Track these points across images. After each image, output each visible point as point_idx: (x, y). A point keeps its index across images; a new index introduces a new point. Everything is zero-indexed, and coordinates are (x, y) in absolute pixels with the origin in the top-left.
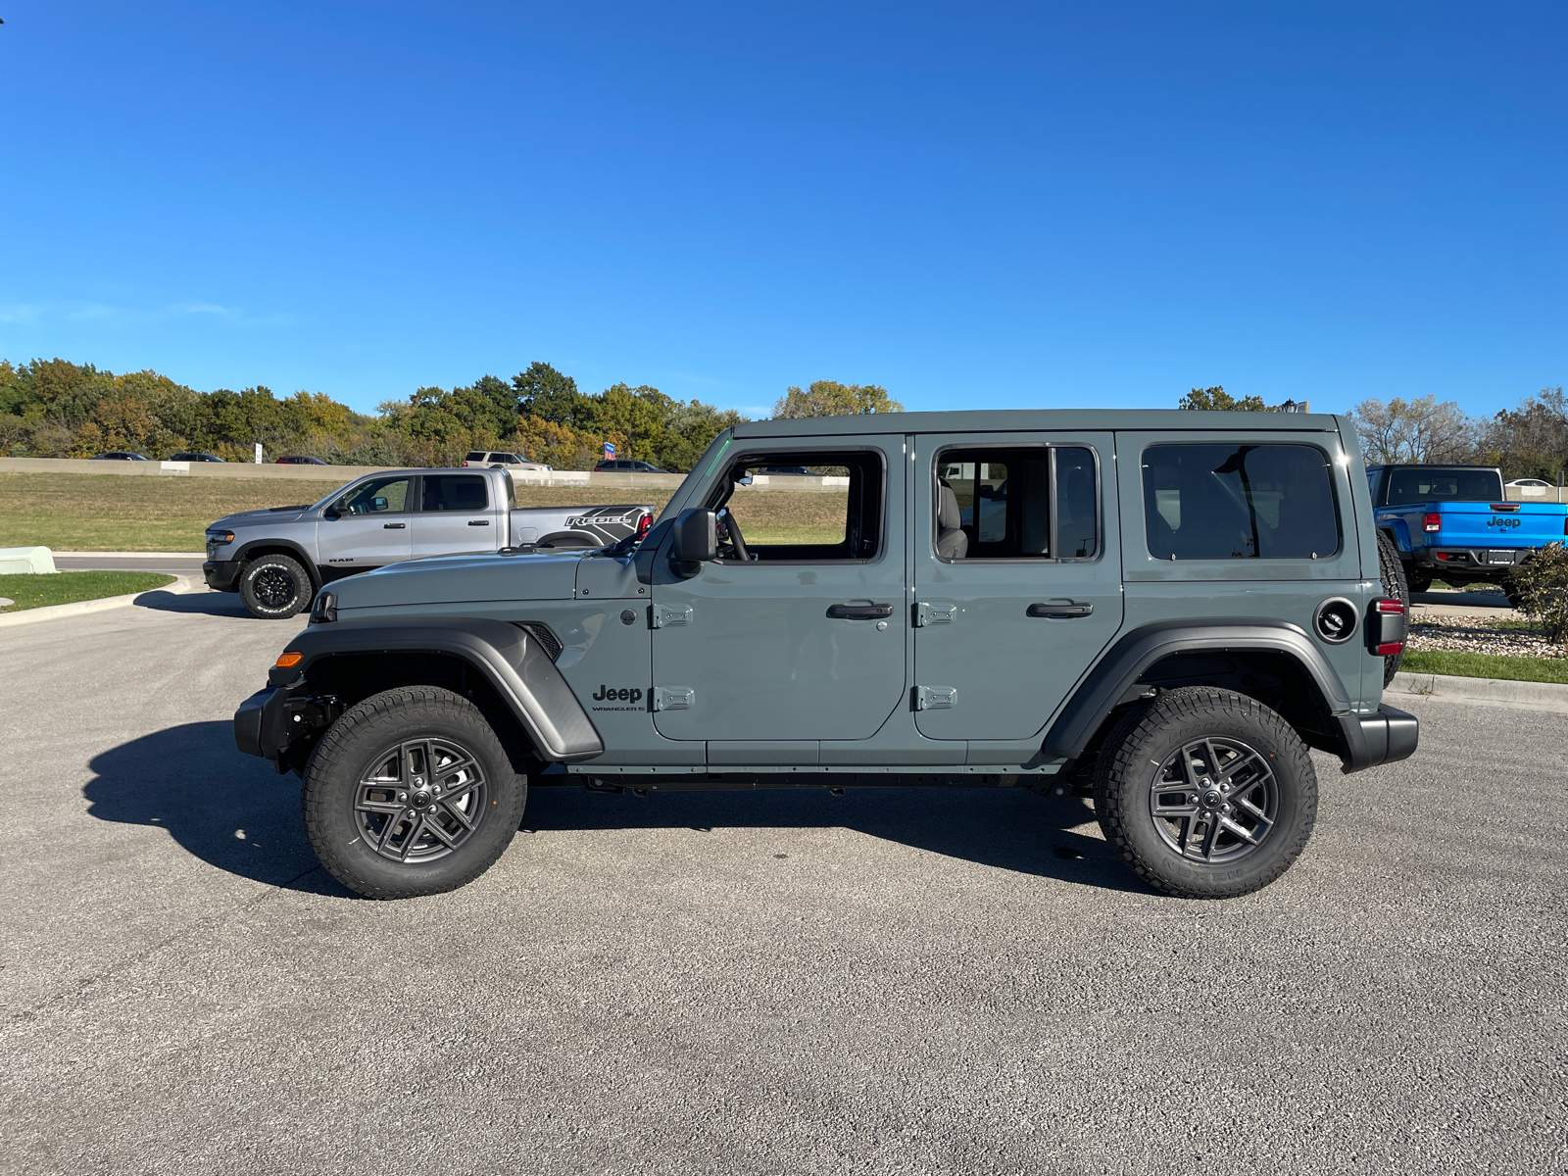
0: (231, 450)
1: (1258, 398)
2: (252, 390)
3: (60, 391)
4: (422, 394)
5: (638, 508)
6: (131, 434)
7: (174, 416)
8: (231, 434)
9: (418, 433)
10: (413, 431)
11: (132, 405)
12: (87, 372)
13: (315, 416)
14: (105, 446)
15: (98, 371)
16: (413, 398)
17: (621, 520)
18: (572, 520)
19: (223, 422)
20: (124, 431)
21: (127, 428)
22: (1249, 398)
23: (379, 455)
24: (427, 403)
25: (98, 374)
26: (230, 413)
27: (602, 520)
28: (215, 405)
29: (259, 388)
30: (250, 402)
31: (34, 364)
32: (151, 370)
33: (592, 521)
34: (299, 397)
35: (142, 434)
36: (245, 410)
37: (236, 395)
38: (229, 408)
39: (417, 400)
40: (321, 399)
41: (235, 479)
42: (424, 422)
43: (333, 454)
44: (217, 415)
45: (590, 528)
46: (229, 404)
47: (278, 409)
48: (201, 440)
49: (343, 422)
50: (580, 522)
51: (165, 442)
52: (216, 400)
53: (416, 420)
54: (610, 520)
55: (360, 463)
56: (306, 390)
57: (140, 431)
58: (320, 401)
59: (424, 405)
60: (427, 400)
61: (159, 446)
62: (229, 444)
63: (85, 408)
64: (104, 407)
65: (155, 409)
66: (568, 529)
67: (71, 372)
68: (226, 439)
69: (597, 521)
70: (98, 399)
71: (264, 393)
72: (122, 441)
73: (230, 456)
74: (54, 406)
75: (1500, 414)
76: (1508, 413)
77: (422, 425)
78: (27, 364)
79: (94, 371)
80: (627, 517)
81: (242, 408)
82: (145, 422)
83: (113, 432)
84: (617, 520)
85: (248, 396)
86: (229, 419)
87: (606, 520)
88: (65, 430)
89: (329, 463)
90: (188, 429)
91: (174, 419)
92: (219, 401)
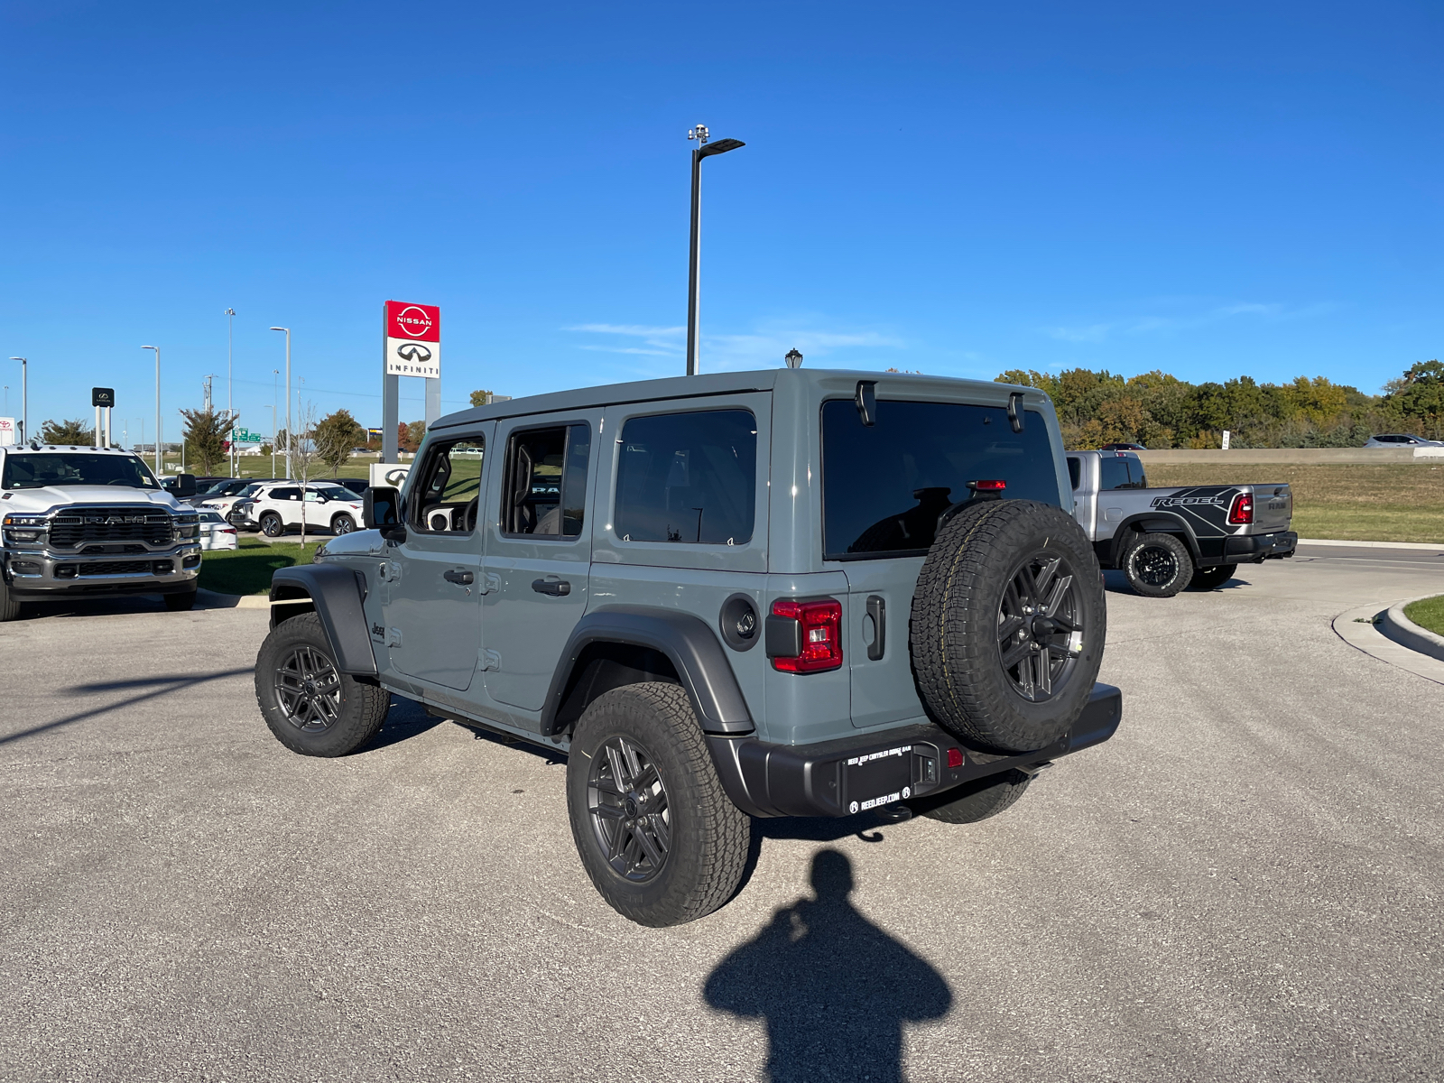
0: (1210, 437)
2: (1236, 382)
3: (1078, 395)
4: (1419, 368)
5: (1233, 488)
6: (1125, 427)
7: (1163, 410)
8: (1212, 423)
9: (1408, 411)
10: (1404, 409)
11: (1128, 403)
12: (1102, 378)
13: (1312, 400)
14: (1104, 440)
15: (1111, 376)
16: (1407, 374)
17: (1212, 501)
18: (1158, 501)
19: (1206, 412)
20: (1119, 425)
21: (1123, 423)
23: (1356, 436)
24: (1424, 378)
25: (1111, 379)
26: (1212, 404)
27: (1190, 501)
28: (1200, 397)
29: (1242, 379)
30: (1232, 392)
31: (1063, 374)
32: (1158, 371)
33: (1180, 502)
34: (1297, 382)
35: (1134, 427)
36: (1227, 400)
37: (1220, 386)
38: (1212, 399)
39: (1411, 376)
40: (1320, 383)
41: (1163, 465)
42: (1417, 399)
43: (1307, 437)
44: (1201, 407)
45: (1177, 509)
46: (1212, 395)
47: (1260, 396)
48: (1185, 430)
49: (1342, 404)
50: (1166, 503)
51: (1153, 433)
52: (1202, 393)
53: (1408, 397)
54: (1200, 501)
55: (1334, 445)
56: (1306, 376)
57: (1133, 424)
58: (1319, 385)
59: (1420, 380)
60: (1424, 375)
61: (1148, 436)
62: (1209, 432)
63: (1092, 407)
64: (1105, 406)
65: (1148, 404)
66: (1153, 510)
67: (1087, 379)
68: (1207, 427)
69: (1184, 502)
70: (1103, 400)
71: (1247, 381)
72: (1117, 434)
73: (1209, 443)
74: (1070, 409)
77: (1415, 403)
78: (1058, 375)
79: (1108, 376)
80: (1219, 498)
81: (1224, 398)
82: (1138, 416)
83: (1111, 427)
84: (1208, 501)
85: (1232, 386)
86: (1211, 409)
87: (1195, 501)
88: (1076, 427)
89: (1302, 447)
90: (1174, 420)
91: (1163, 413)
92: (1204, 393)
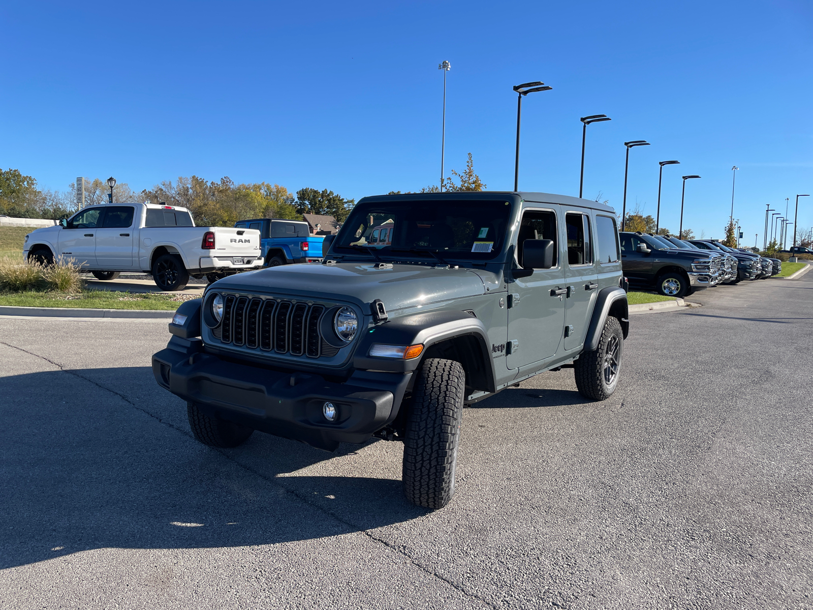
1: (17, 170)
22: (11, 170)
75: (143, 192)
76: (147, 191)
